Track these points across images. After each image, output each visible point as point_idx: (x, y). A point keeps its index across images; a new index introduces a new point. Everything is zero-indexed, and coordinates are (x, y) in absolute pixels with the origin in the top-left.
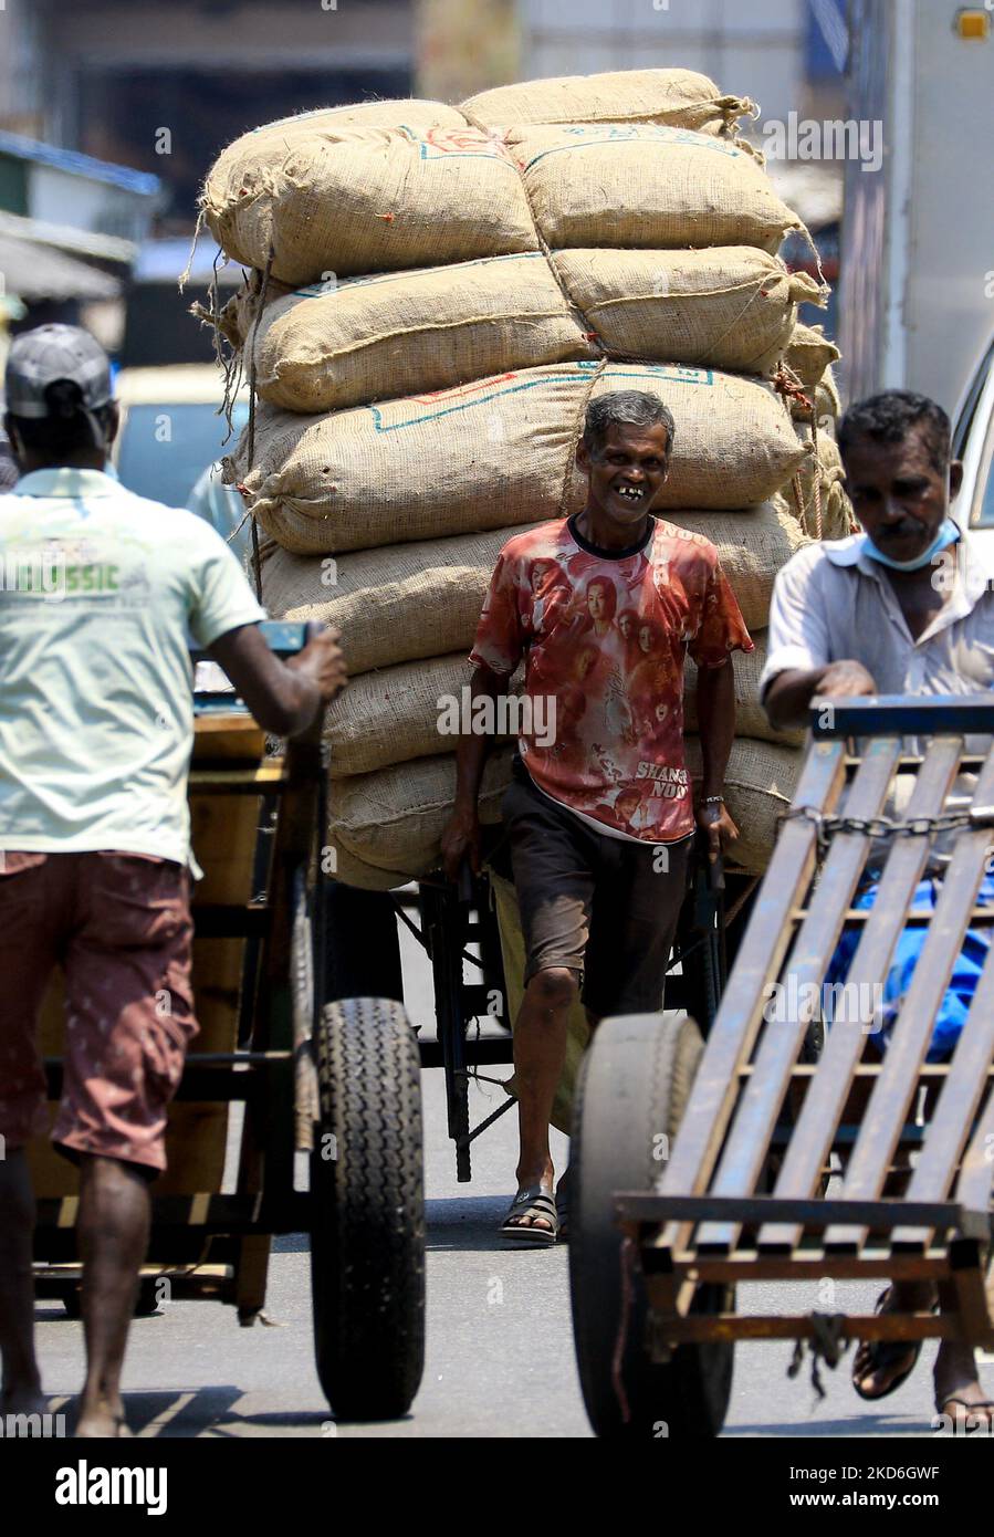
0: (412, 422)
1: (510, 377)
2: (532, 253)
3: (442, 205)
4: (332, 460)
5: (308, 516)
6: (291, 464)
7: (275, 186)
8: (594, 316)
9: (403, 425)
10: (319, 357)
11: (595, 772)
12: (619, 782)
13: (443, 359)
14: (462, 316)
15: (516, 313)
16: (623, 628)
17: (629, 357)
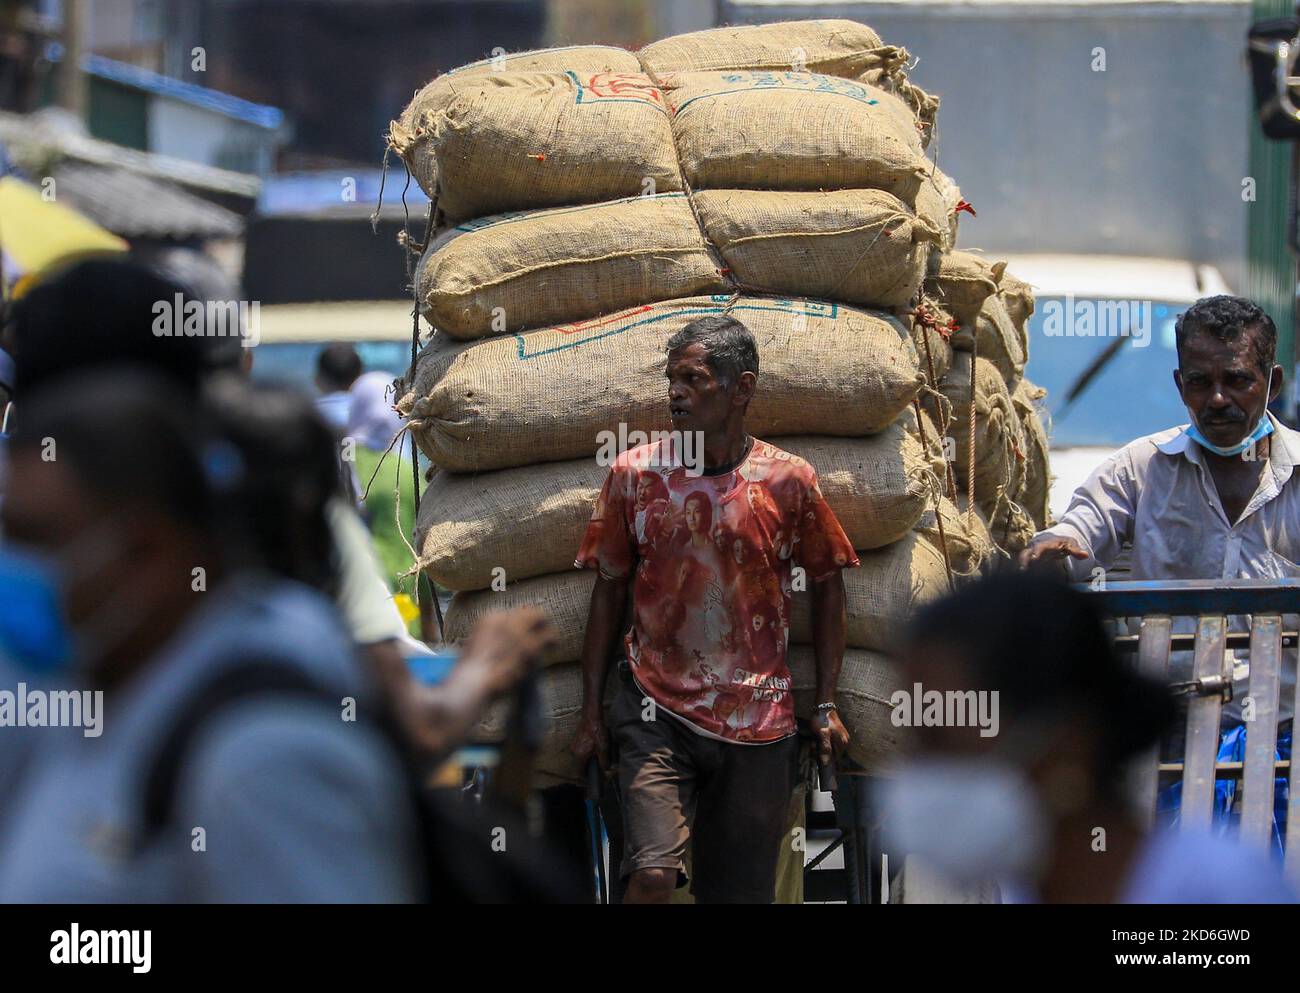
0: (552, 350)
1: (647, 309)
2: (675, 193)
3: (591, 147)
4: (476, 385)
5: (454, 436)
6: (438, 388)
7: (437, 127)
8: (729, 252)
9: (544, 353)
10: (470, 288)
11: (694, 676)
12: (716, 686)
13: (585, 290)
14: (604, 251)
15: (655, 249)
16: (718, 541)
17: (760, 292)
